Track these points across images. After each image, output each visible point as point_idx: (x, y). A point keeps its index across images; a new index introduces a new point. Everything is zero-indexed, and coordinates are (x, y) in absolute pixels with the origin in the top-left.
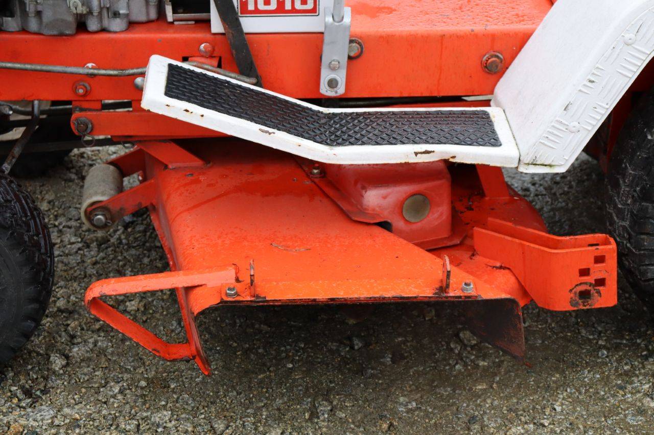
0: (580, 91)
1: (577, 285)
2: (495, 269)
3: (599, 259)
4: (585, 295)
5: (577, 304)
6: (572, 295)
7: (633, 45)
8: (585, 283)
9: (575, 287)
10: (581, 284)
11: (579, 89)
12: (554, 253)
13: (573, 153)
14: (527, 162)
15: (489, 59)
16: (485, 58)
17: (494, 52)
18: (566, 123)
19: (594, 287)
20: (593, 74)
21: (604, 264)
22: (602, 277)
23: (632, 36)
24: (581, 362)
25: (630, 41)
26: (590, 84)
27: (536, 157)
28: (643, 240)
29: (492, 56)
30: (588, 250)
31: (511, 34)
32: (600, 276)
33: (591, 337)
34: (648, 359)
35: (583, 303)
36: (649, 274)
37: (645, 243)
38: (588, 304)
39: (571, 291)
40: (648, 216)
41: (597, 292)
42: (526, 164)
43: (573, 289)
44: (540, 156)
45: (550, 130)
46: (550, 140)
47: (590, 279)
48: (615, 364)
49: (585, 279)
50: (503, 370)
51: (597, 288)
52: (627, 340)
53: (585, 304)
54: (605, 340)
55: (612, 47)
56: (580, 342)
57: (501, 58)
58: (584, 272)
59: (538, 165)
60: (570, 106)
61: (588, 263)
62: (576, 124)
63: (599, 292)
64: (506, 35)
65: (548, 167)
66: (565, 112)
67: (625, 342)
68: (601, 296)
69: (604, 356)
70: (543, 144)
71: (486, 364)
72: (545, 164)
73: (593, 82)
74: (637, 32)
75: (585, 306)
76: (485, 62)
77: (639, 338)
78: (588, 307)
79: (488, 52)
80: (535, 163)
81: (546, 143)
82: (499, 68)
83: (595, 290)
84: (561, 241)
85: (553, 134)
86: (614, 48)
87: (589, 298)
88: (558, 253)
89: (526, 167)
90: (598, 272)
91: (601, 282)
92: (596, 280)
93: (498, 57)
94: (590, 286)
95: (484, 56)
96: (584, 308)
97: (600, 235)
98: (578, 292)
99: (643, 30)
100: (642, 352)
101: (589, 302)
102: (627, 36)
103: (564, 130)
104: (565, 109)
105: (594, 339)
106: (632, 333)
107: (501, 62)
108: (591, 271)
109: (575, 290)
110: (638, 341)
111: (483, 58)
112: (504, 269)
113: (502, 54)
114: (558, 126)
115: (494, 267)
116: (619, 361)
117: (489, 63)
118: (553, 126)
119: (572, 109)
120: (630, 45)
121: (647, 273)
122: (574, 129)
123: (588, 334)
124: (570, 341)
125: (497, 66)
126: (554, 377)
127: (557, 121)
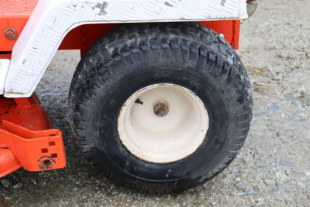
0: (29, 53)
1: (41, 158)
2: (2, 149)
3: (52, 144)
4: (47, 162)
5: (43, 167)
6: (40, 163)
7: (53, 29)
8: (46, 156)
9: (41, 159)
10: (44, 157)
11: (28, 52)
12: (26, 141)
13: (33, 86)
14: (7, 92)
15: (7, 32)
16: (5, 31)
17: (10, 28)
18: (25, 71)
19: (51, 158)
20: (35, 44)
21: (55, 146)
22: (54, 153)
23: (52, 24)
24: (62, 195)
25: (51, 27)
26: (34, 50)
27: (12, 89)
28: (78, 131)
29: (8, 30)
30: (45, 139)
31: (18, 18)
32: (53, 153)
33: (73, 180)
34: (97, 192)
35: (47, 167)
36: (84, 150)
37: (80, 134)
38: (49, 167)
39: (38, 161)
40: (79, 119)
41: (53, 161)
42: (7, 93)
43: (40, 160)
44: (14, 88)
45: (17, 75)
46: (18, 80)
47: (49, 154)
48: (79, 195)
49: (45, 154)
50: (17, 202)
51: (53, 159)
52: (91, 181)
53: (48, 167)
54: (80, 181)
55: (42, 30)
56: (67, 183)
57: (14, 32)
58: (45, 151)
59: (15, 93)
60: (25, 62)
61: (46, 146)
62: (30, 71)
63: (54, 161)
64: (15, 19)
65: (20, 94)
66: (23, 65)
67: (89, 182)
68: (55, 163)
69: (75, 191)
70: (14, 82)
71: (9, 198)
72: (18, 93)
73: (35, 48)
74: (54, 22)
75: (48, 168)
76: (5, 33)
77: (98, 179)
78: (49, 169)
79: (7, 28)
80: (12, 92)
81: (16, 81)
82: (13, 37)
83: (52, 160)
84: (34, 133)
85: (19, 77)
86: (43, 30)
87: (49, 164)
88: (28, 141)
89: (8, 94)
90: (52, 150)
91: (55, 155)
92: (52, 155)
93: (12, 31)
94: (49, 158)
95: (5, 30)
96: (48, 169)
97: (55, 130)
98: (43, 161)
99: (57, 21)
100: (96, 188)
101: (50, 166)
102: (49, 24)
103: (25, 74)
104: (23, 63)
105: (75, 181)
106: (96, 176)
107: (14, 33)
108: (48, 150)
109: (41, 160)
110: (97, 181)
111: (4, 31)
112: (7, 149)
113: (14, 29)
114: (20, 72)
115: (2, 148)
116: (82, 194)
117: (7, 34)
118: (18, 72)
119: (27, 63)
120: (52, 29)
121: (83, 149)
122: (30, 74)
123: (72, 178)
124: (61, 183)
125: (12, 36)
126: (44, 205)
127: (20, 69)
